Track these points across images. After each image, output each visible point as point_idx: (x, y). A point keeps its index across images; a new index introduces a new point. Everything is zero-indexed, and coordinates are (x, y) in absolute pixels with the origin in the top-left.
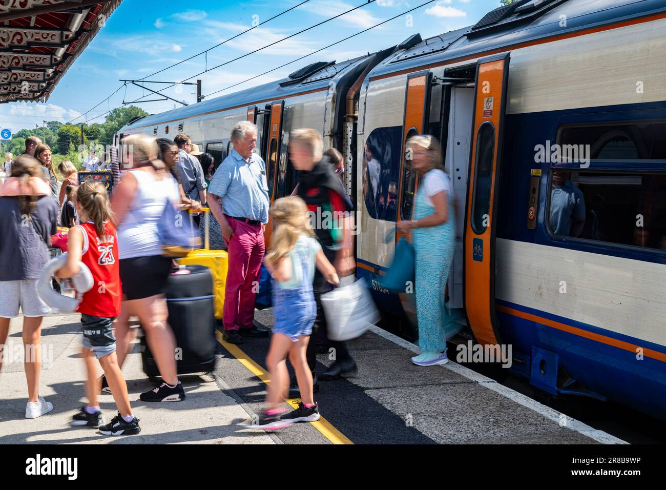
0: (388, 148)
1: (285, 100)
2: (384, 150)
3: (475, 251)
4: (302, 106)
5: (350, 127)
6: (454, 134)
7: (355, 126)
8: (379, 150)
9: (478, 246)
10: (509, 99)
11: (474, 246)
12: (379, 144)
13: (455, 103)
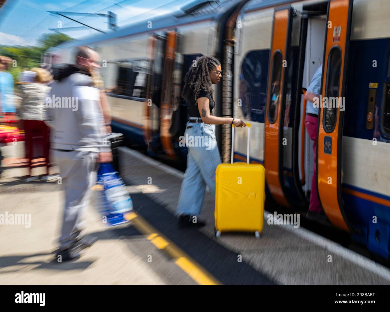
0: (259, 66)
1: (177, 27)
2: (255, 67)
3: (325, 146)
4: (192, 33)
5: (229, 50)
6: (310, 55)
7: (233, 48)
8: (252, 67)
9: (328, 142)
10: (353, 28)
11: (325, 142)
12: (252, 62)
13: (311, 30)
